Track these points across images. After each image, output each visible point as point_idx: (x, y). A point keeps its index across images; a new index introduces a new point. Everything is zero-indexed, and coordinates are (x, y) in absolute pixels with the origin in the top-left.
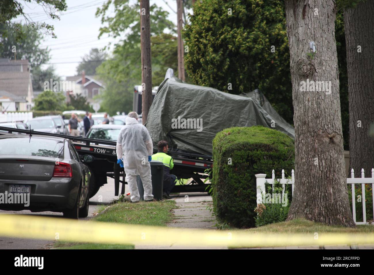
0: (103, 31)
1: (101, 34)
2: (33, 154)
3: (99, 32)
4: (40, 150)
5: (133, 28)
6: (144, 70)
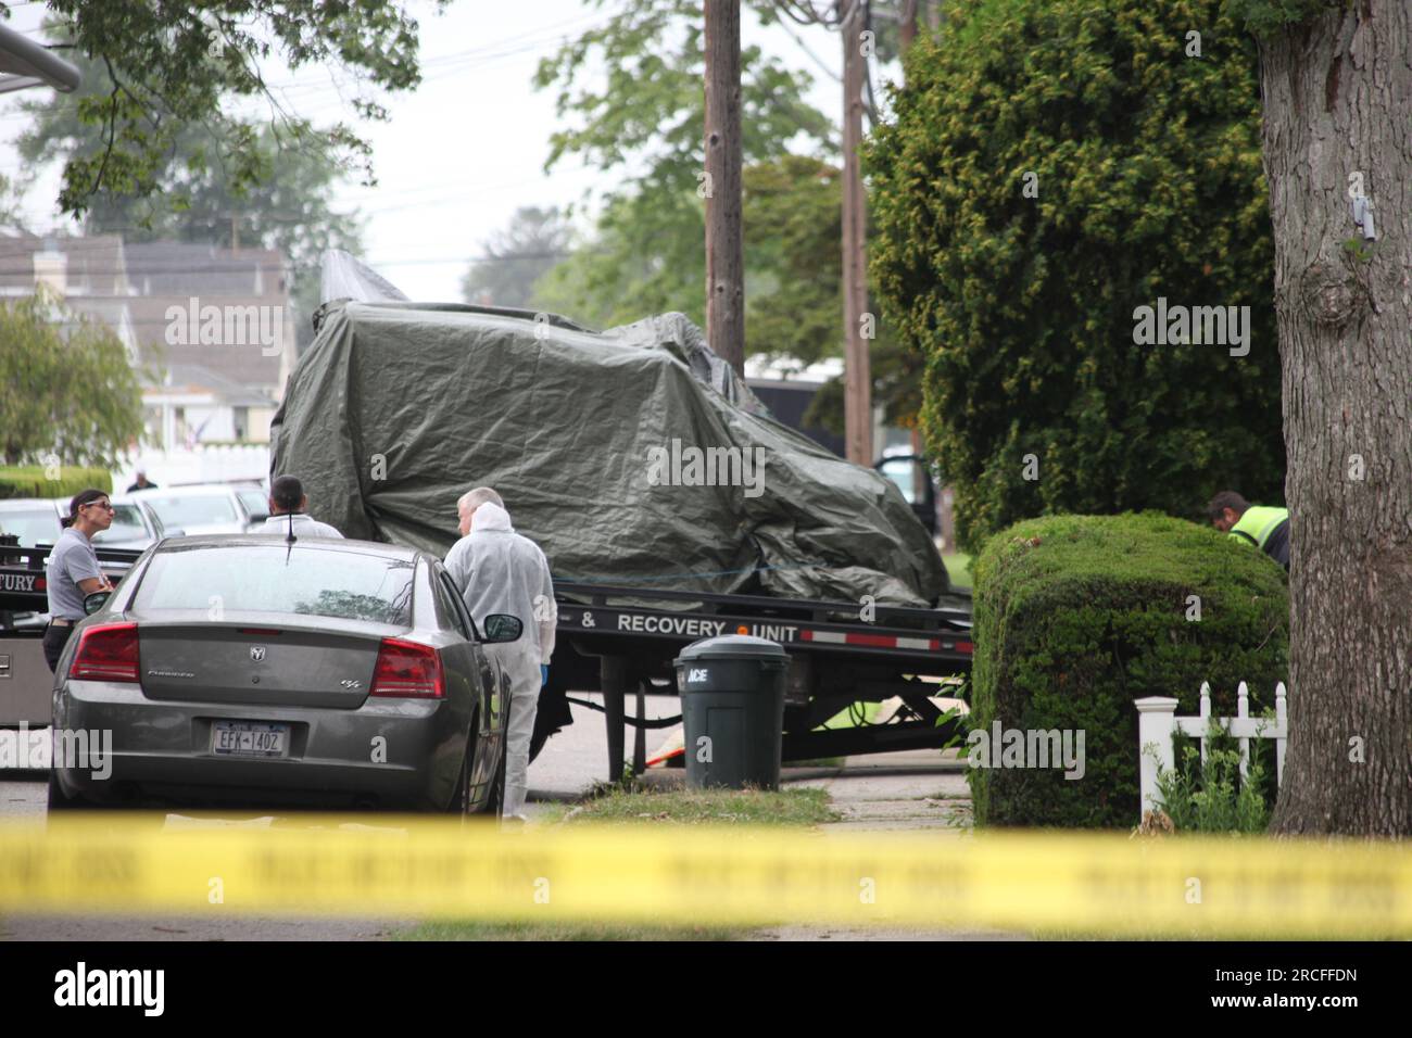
0: (561, 144)
1: (555, 156)
2: (303, 610)
3: (548, 150)
4: (326, 594)
5: (673, 136)
6: (717, 294)
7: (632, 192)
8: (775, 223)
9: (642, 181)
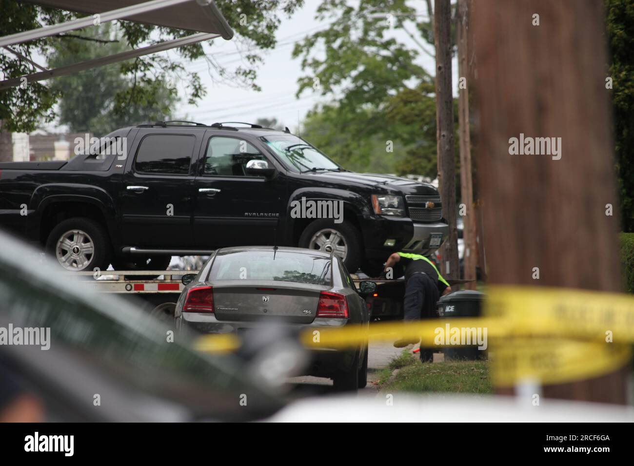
0: (305, 84)
1: (301, 91)
2: (276, 279)
4: (287, 272)
5: (355, 80)
6: (442, 138)
7: (337, 105)
8: (417, 116)
9: (341, 101)
